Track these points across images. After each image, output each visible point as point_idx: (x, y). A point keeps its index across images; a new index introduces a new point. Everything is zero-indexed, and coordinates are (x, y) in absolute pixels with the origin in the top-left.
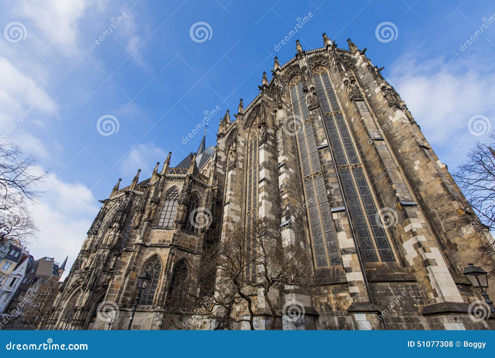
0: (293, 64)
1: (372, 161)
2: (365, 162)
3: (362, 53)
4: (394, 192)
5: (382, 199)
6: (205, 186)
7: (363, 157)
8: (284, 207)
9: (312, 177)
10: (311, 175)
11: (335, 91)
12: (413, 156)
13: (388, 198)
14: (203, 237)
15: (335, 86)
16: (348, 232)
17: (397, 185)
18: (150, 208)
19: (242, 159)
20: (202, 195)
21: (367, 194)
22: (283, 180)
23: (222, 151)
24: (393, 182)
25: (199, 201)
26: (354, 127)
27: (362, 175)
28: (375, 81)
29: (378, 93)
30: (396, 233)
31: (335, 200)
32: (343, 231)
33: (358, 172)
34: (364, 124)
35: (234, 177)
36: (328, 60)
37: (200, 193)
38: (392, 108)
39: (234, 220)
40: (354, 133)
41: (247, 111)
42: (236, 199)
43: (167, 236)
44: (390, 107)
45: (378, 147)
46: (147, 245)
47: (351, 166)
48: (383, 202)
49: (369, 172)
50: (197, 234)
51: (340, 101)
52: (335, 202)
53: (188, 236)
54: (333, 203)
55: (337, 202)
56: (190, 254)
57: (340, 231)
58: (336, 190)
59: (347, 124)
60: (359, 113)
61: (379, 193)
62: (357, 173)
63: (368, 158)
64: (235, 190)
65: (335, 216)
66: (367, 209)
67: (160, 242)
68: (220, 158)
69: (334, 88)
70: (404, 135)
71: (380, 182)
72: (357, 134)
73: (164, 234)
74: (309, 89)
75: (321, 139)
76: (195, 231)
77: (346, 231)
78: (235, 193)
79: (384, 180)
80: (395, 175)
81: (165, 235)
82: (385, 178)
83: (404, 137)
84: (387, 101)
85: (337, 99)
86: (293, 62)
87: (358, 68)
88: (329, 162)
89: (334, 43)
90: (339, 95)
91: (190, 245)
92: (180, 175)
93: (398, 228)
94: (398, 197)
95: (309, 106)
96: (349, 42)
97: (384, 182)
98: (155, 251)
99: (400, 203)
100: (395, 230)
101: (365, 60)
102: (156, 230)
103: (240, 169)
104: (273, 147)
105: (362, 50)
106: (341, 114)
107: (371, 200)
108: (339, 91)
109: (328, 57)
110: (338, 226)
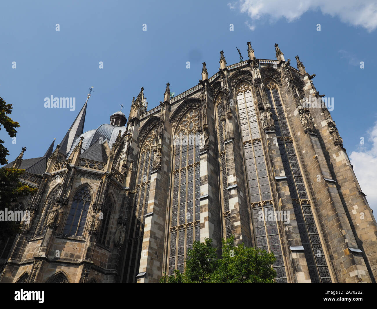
0: (244, 69)
1: (323, 200)
2: (314, 199)
3: (310, 78)
4: (343, 238)
5: (329, 240)
6: (121, 187)
7: (312, 194)
8: (236, 236)
9: (262, 204)
10: (261, 203)
11: (286, 114)
12: (352, 200)
13: (335, 241)
14: (115, 253)
15: (286, 108)
16: (306, 273)
17: (346, 231)
18: (57, 210)
19: (167, 160)
20: (116, 199)
21: (315, 233)
22: (235, 204)
23: (135, 141)
24: (344, 228)
25: (112, 206)
26: (304, 159)
27: (310, 212)
28: (322, 114)
29: (325, 127)
30: (340, 276)
31: (294, 238)
32: (301, 271)
33: (307, 208)
34: (318, 162)
35: (159, 182)
36: (281, 76)
37: (114, 195)
38: (336, 147)
39: (157, 235)
40: (304, 167)
41: (177, 102)
42: (160, 210)
43: (76, 249)
44: (336, 145)
45: (330, 189)
46: (50, 260)
47: (301, 200)
48: (330, 243)
49: (317, 211)
50: (108, 248)
51: (290, 126)
52: (294, 241)
53: (100, 251)
54: (292, 240)
55: (295, 240)
56: (100, 274)
57: (299, 271)
58: (294, 227)
59: (297, 153)
60: (314, 149)
61: (326, 234)
62: (305, 208)
63: (318, 197)
64: (160, 198)
65: (294, 256)
66: (314, 247)
67: (67, 256)
68: (133, 150)
69: (284, 110)
70: (345, 177)
71: (329, 224)
72: (308, 168)
73: (71, 246)
74: (265, 108)
75: (279, 169)
76: (106, 245)
77: (305, 272)
78: (158, 202)
79: (334, 223)
80: (345, 221)
81: (73, 247)
82: (335, 222)
83: (346, 179)
84: (332, 138)
85: (288, 123)
86: (244, 67)
87: (305, 92)
88: (287, 196)
89: (289, 61)
90: (290, 119)
91: (101, 263)
92: (94, 170)
93: (343, 271)
94: (347, 243)
95: (265, 128)
96: (297, 59)
97: (333, 225)
98: (61, 268)
99: (349, 249)
100: (340, 273)
101: (313, 87)
102: (61, 240)
103: (165, 172)
104: (214, 158)
105: (311, 75)
106: (291, 141)
107: (318, 239)
108: (290, 115)
109: (281, 73)
110: (297, 266)
